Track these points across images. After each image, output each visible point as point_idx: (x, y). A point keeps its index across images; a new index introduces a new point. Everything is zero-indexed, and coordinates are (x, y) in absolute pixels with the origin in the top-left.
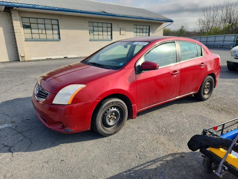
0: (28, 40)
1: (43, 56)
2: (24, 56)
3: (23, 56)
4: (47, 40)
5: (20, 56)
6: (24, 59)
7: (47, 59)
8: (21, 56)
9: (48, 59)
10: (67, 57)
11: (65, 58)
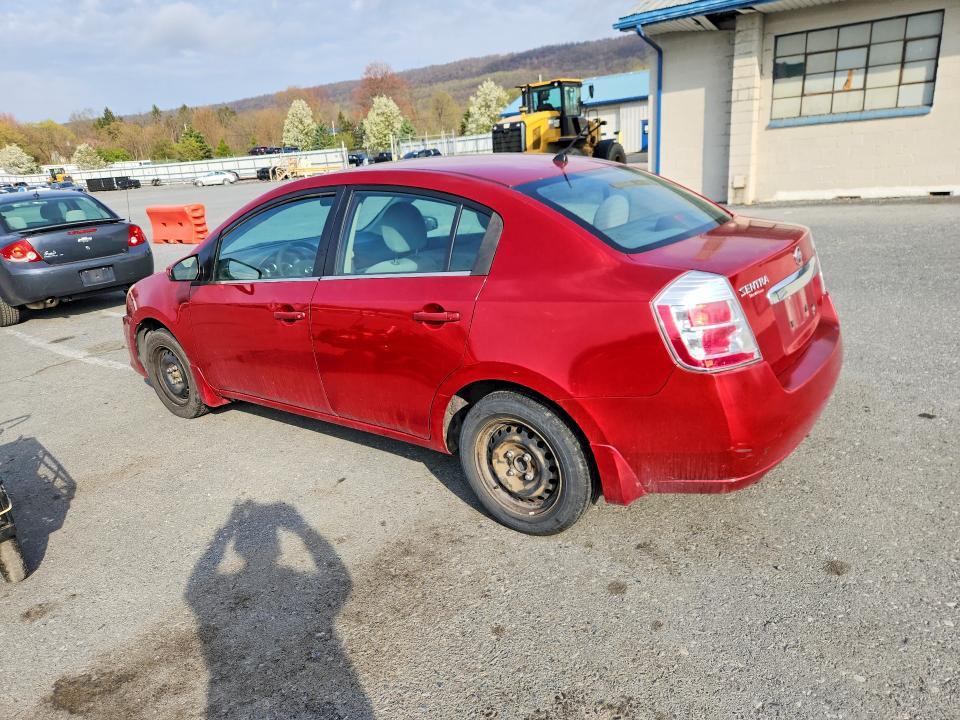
0: (780, 125)
1: (825, 187)
2: (742, 188)
3: (741, 185)
4: (861, 116)
5: (730, 185)
6: (743, 197)
7: (840, 201)
8: (735, 186)
9: (841, 198)
10: (947, 193)
11: (938, 197)
